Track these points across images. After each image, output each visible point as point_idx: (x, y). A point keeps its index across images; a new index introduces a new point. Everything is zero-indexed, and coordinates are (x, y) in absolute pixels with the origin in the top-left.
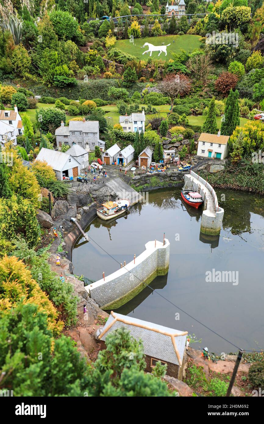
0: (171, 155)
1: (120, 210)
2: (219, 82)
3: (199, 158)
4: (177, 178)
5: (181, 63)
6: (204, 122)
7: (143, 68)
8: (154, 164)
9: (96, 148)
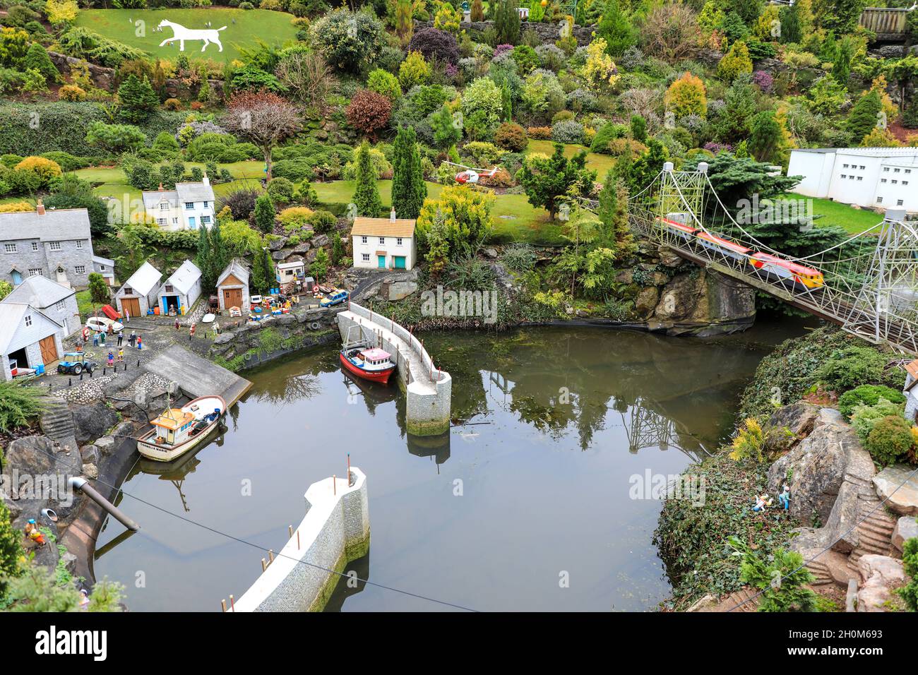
0: (295, 272)
1: (202, 425)
2: (355, 110)
3: (361, 272)
4: (322, 324)
5: (262, 68)
6: (353, 194)
7: (169, 77)
8: (258, 299)
9: (92, 278)
